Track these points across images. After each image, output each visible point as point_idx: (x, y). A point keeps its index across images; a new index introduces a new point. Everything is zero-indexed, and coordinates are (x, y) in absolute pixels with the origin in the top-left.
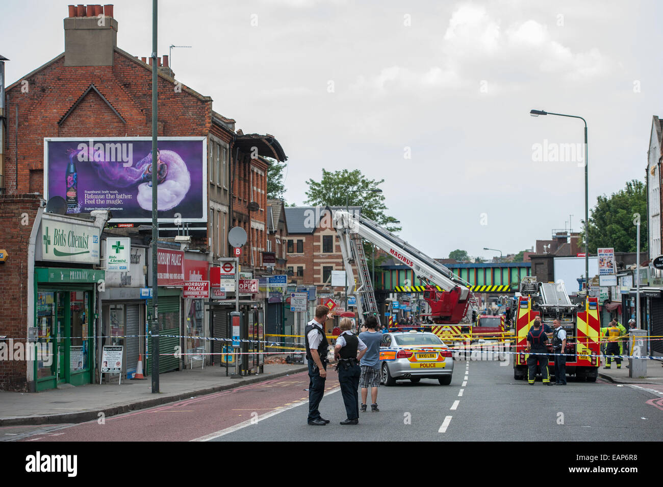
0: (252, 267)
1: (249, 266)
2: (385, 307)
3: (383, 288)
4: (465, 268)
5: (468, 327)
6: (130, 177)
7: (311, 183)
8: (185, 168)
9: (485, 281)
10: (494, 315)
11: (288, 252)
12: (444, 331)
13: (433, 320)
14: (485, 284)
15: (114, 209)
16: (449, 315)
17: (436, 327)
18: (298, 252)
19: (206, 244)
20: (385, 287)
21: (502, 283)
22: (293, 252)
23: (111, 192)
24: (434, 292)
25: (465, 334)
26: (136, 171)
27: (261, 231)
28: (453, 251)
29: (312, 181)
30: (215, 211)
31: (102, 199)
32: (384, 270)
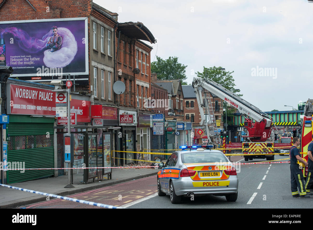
0: (136, 108)
1: (135, 107)
2: (237, 134)
3: (234, 124)
4: (274, 114)
5: (271, 143)
6: (38, 46)
7: (198, 73)
8: (74, 39)
9: (284, 120)
10: (289, 137)
11: (186, 107)
12: (257, 146)
13: (250, 139)
14: (284, 121)
15: (29, 67)
16: (260, 136)
17: (252, 143)
18: (191, 107)
19: (89, 90)
20: (235, 124)
21: (293, 121)
22: (189, 107)
23: (27, 56)
24: (250, 122)
25: (269, 148)
26: (42, 42)
27: (147, 88)
28: (273, 110)
29: (198, 72)
30: (98, 69)
31: (21, 61)
32: (234, 115)
